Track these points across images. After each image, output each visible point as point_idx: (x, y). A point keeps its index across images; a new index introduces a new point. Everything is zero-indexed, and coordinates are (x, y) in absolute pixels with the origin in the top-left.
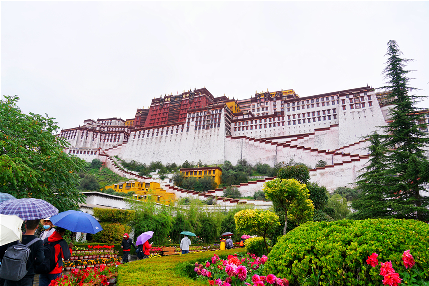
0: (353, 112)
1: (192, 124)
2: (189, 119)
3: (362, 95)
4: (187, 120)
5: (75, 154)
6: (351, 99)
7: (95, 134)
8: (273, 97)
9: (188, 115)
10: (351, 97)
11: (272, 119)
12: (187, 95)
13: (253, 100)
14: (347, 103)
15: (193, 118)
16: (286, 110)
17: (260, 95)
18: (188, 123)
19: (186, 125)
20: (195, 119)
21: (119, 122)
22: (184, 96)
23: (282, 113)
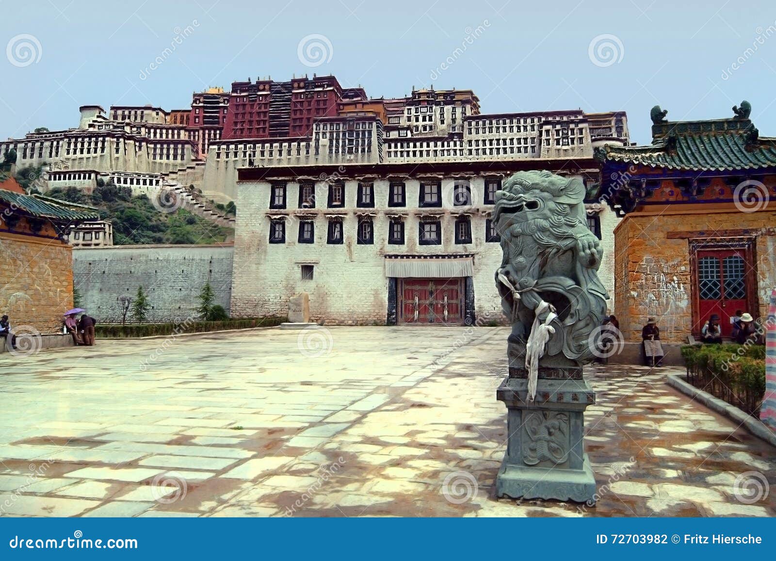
0: (559, 150)
1: (324, 141)
2: (317, 133)
3: (572, 126)
4: (314, 135)
5: (122, 185)
6: (558, 131)
7: (137, 144)
8: (441, 98)
9: (314, 126)
10: (558, 127)
11: (446, 143)
12: (302, 84)
13: (409, 102)
14: (553, 137)
15: (324, 133)
16: (466, 131)
17: (420, 94)
18: (317, 140)
19: (313, 143)
20: (328, 135)
21: (157, 114)
22: (296, 85)
23: (460, 136)
